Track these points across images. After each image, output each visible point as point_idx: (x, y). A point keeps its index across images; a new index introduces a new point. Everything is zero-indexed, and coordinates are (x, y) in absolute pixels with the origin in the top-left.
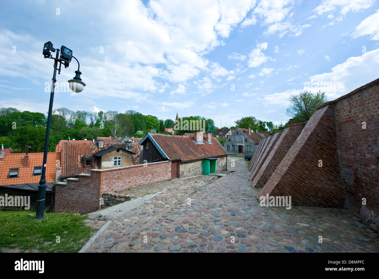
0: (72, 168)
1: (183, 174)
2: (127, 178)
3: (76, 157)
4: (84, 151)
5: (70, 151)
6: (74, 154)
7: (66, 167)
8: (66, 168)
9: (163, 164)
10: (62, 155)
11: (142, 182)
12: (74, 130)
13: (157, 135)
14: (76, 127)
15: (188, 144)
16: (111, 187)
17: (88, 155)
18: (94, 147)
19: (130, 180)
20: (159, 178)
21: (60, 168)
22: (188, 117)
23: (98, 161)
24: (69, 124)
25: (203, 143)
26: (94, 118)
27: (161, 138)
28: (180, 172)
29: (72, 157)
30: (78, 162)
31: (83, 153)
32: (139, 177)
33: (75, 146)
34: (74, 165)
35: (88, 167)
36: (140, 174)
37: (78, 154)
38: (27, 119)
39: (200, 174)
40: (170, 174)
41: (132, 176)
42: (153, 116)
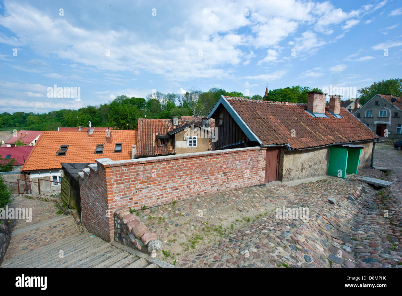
0: (147, 146)
1: (289, 174)
2: (168, 181)
3: (151, 135)
4: (159, 129)
5: (146, 129)
6: (149, 132)
7: (142, 145)
8: (142, 147)
9: (248, 153)
10: (138, 132)
11: (202, 189)
12: (166, 112)
13: (237, 99)
14: (168, 109)
15: (296, 116)
16: (132, 199)
17: (163, 134)
18: (169, 124)
19: (177, 185)
20: (239, 180)
21: (134, 146)
22: (282, 89)
23: (172, 141)
24: (163, 106)
25: (325, 116)
26: (181, 100)
27: (245, 104)
28: (284, 169)
29: (147, 135)
30: (152, 141)
31: (158, 131)
32: (197, 178)
33: (151, 124)
34: (149, 143)
35: (162, 146)
36: (197, 173)
37: (153, 132)
38: (134, 104)
39: (323, 174)
40: (263, 173)
41: (180, 177)
42: (237, 93)
